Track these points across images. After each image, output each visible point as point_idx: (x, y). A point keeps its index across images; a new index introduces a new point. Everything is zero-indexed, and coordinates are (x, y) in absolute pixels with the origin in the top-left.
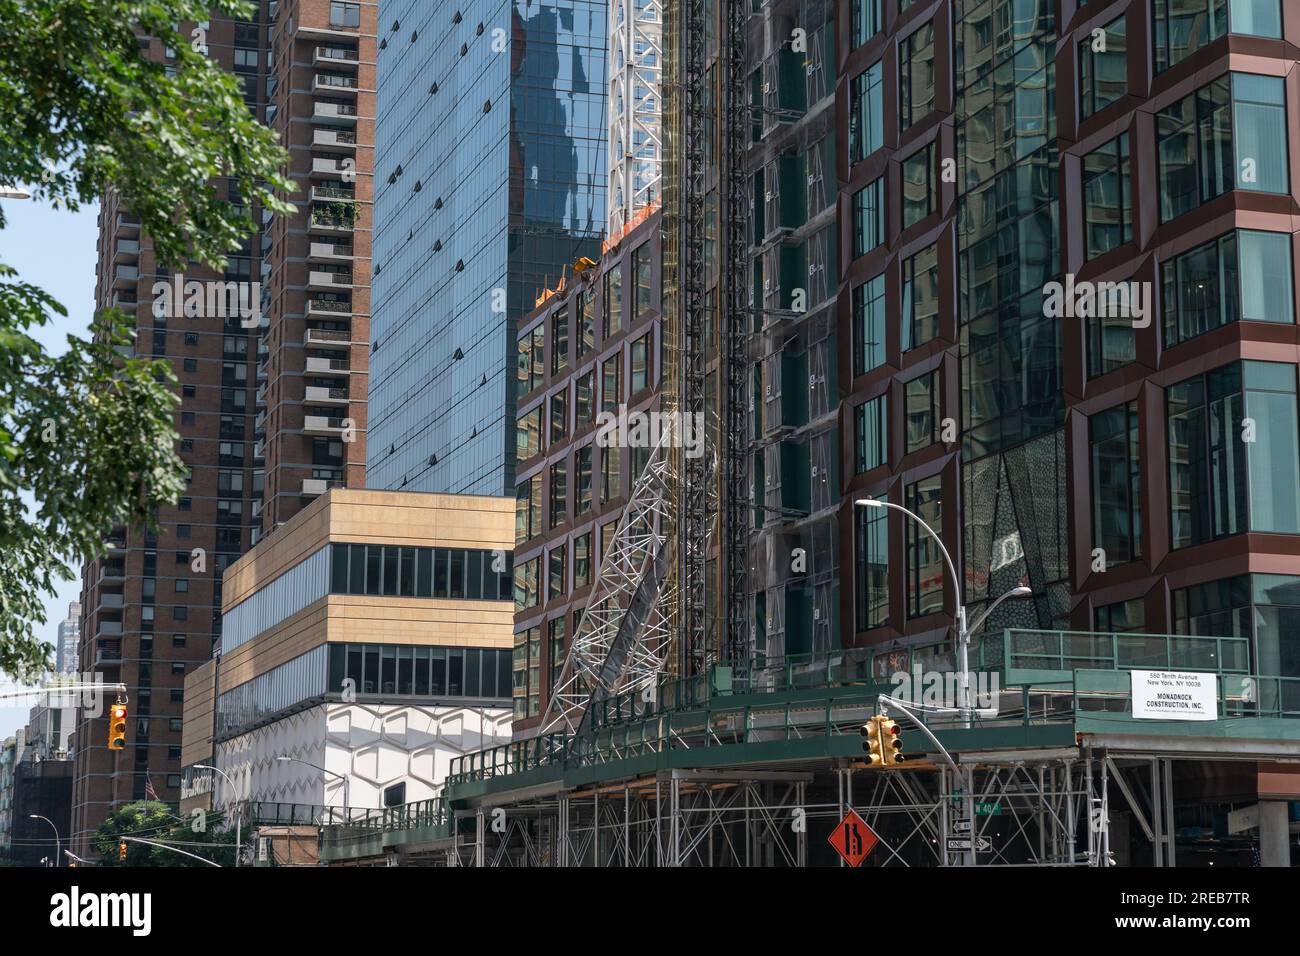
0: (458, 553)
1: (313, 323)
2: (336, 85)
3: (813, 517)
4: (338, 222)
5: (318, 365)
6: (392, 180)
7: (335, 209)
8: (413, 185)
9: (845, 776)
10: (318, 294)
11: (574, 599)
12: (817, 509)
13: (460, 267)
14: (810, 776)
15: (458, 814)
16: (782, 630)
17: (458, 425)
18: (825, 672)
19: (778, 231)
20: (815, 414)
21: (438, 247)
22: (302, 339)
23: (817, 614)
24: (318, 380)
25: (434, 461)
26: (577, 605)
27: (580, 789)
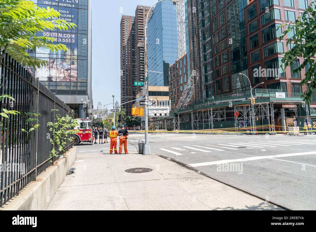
0: (160, 92)
1: (141, 73)
2: (142, 51)
3: (209, 83)
4: (143, 64)
5: (142, 77)
6: (150, 58)
7: (142, 63)
8: (152, 58)
9: (235, 107)
10: (141, 70)
11: (174, 95)
12: (209, 82)
13: (158, 65)
14: (226, 108)
15: (175, 114)
16: (205, 95)
17: (158, 80)
18: (210, 99)
19: (203, 53)
20: (209, 72)
21: (155, 64)
22: (140, 75)
23: (210, 93)
24: (142, 78)
25: (156, 84)
26: (175, 96)
27: (194, 111)
